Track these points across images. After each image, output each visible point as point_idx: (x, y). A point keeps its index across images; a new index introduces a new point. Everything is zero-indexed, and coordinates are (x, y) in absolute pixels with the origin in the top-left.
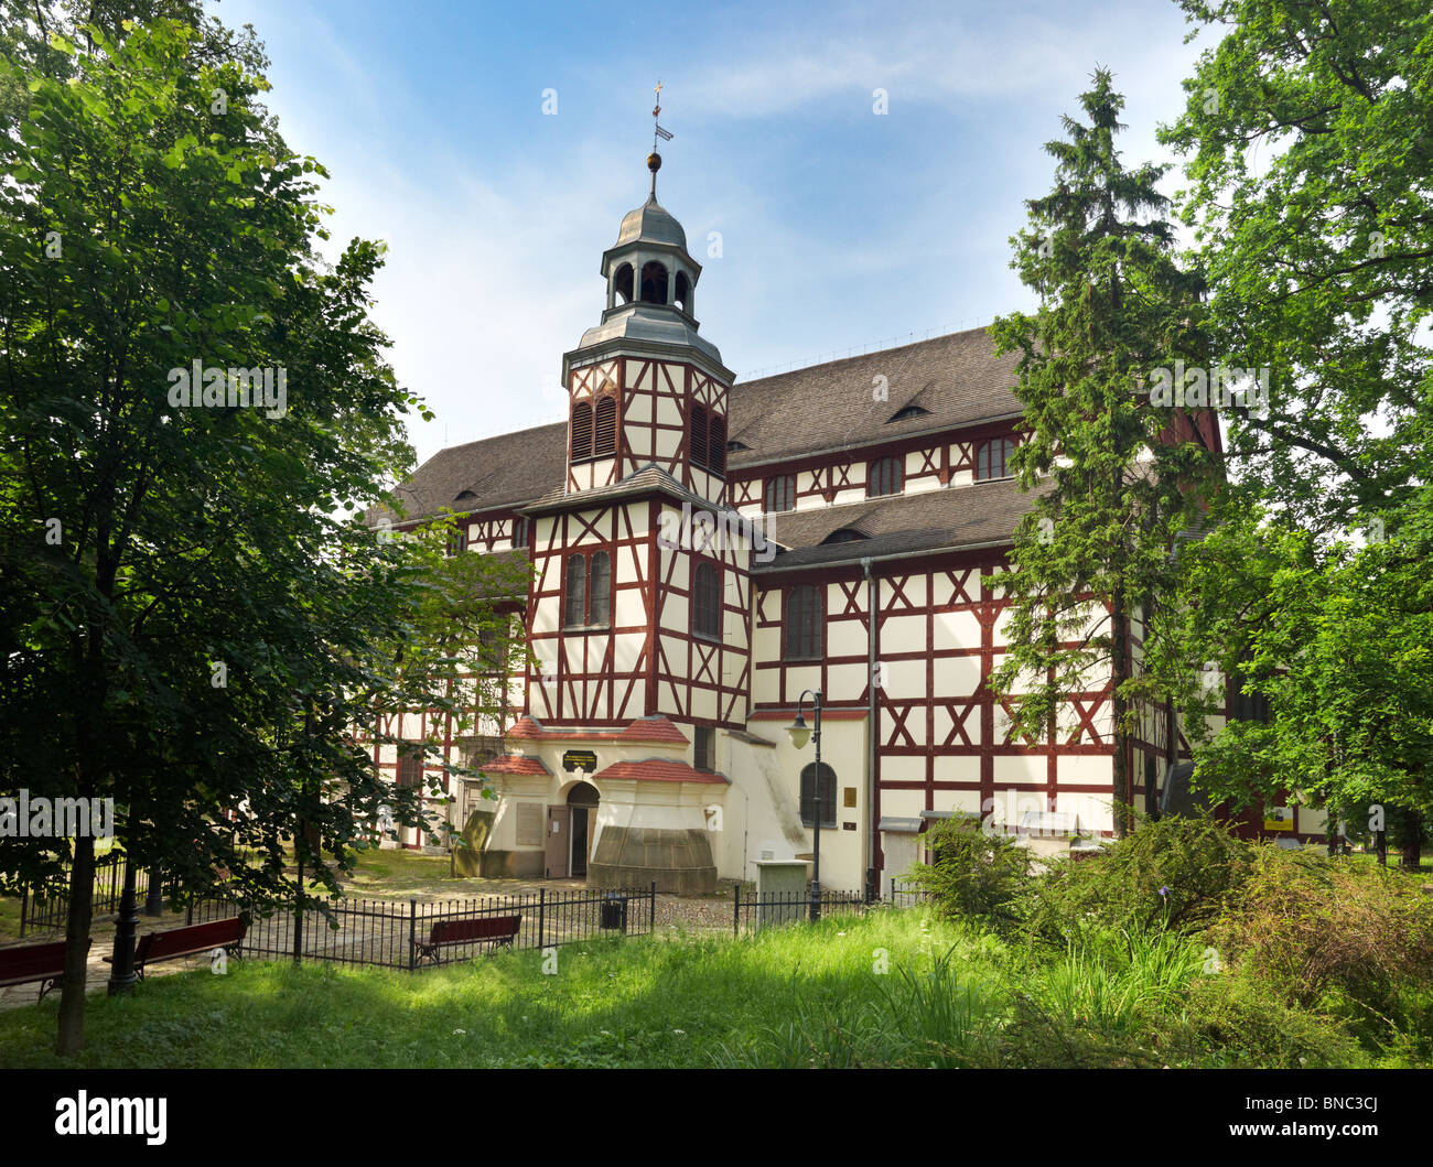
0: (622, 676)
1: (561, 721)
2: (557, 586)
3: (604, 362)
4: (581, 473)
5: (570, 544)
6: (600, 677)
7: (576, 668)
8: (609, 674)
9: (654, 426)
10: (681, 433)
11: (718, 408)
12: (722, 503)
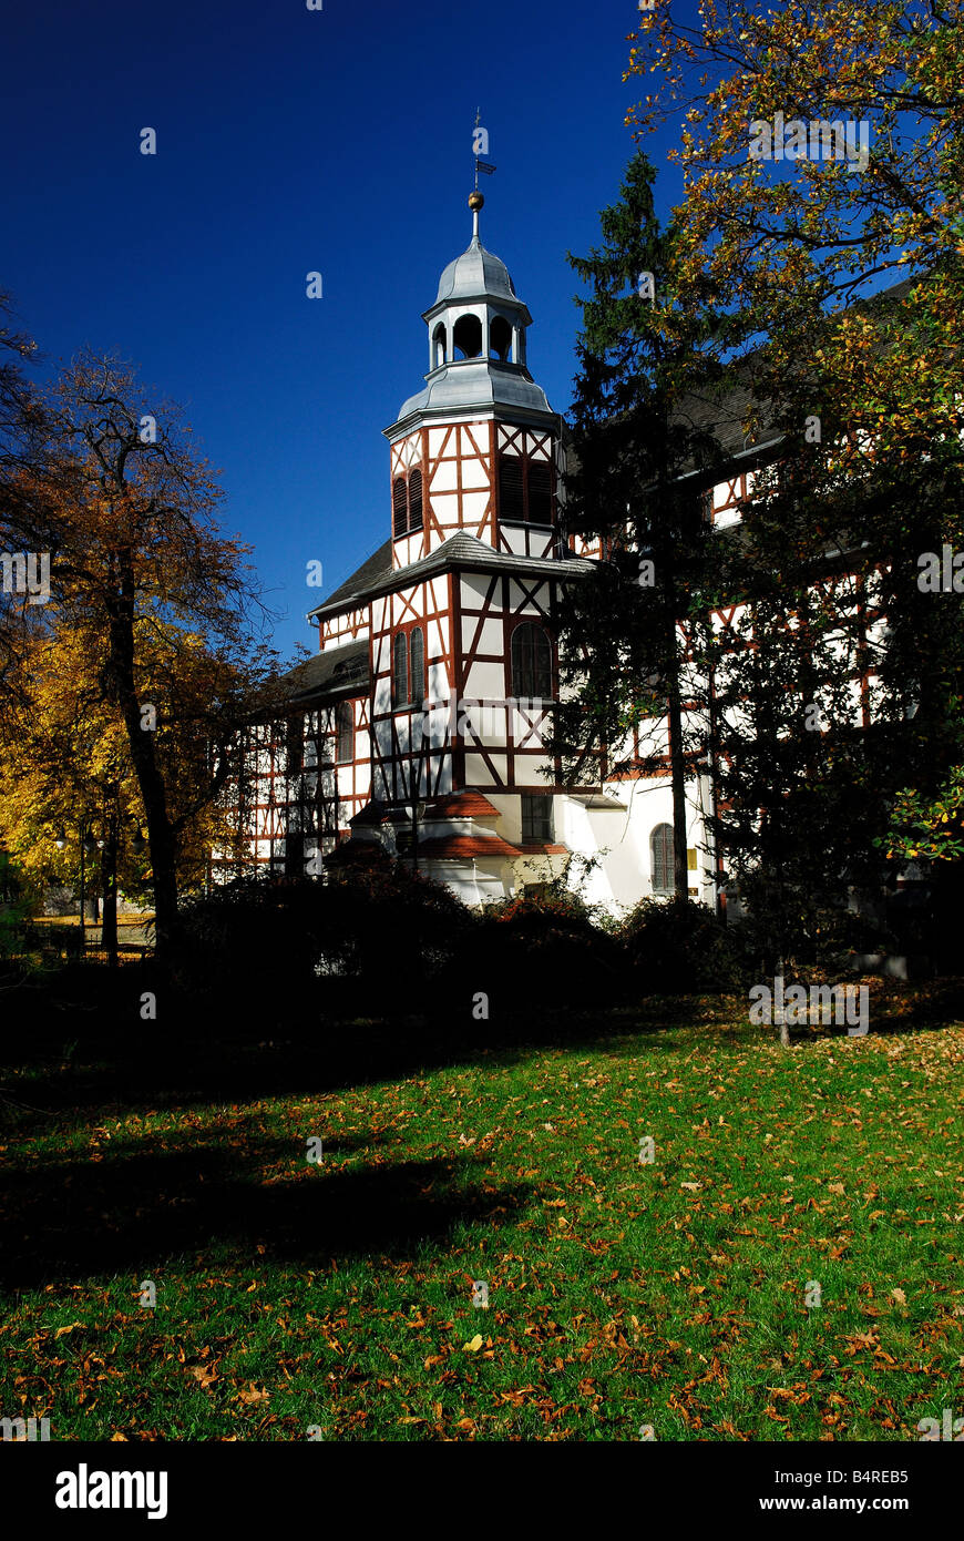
0: (436, 753)
2: (389, 666)
3: (412, 434)
4: (401, 548)
5: (395, 624)
6: (421, 755)
7: (404, 748)
8: (427, 752)
9: (460, 491)
10: (488, 494)
11: (539, 456)
12: (550, 555)
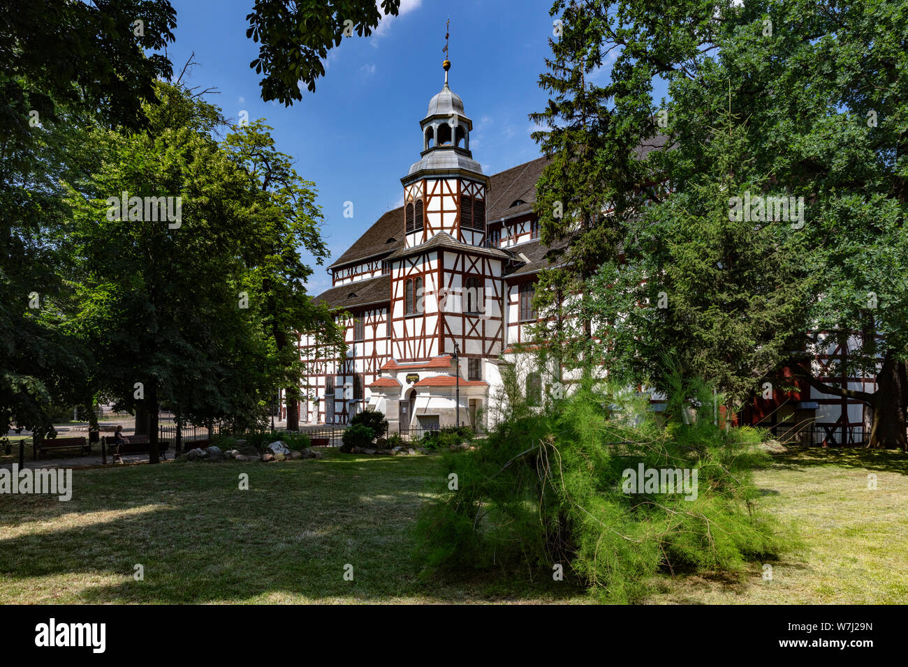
0: (429, 337)
1: (405, 360)
2: (402, 295)
3: (417, 182)
4: (410, 238)
5: (406, 274)
6: (421, 338)
7: (411, 334)
8: (424, 337)
9: (442, 212)
10: (456, 214)
11: (478, 196)
12: (482, 245)
